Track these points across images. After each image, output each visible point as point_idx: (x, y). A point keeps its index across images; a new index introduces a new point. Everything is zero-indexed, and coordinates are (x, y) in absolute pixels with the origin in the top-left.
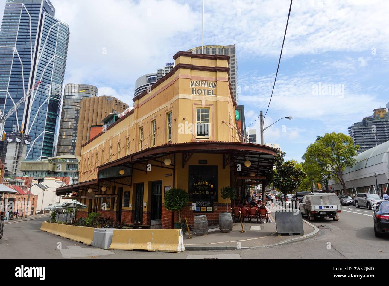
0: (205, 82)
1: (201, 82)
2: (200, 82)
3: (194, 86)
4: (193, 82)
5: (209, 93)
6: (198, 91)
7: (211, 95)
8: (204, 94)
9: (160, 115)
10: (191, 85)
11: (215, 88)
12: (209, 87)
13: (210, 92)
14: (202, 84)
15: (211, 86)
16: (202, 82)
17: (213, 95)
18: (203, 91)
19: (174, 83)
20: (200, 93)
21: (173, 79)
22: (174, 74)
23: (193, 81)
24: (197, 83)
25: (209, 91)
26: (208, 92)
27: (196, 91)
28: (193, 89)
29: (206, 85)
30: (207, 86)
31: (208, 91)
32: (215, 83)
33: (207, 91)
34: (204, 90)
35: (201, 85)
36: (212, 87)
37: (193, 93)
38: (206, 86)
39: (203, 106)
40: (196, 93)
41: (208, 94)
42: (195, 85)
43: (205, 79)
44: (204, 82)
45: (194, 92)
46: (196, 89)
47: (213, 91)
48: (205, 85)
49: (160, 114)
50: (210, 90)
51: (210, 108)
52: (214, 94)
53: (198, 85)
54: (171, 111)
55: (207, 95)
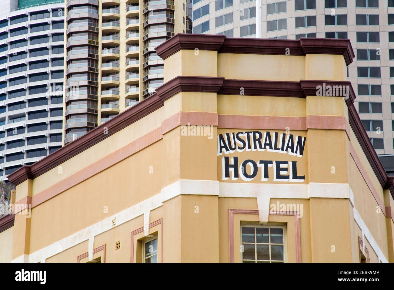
0: (268, 134)
1: (254, 133)
2: (251, 135)
3: (231, 152)
4: (228, 135)
5: (283, 173)
6: (244, 164)
7: (287, 177)
8: (266, 176)
9: (114, 246)
10: (221, 147)
11: (301, 153)
12: (280, 151)
13: (286, 169)
14: (257, 142)
15: (288, 147)
16: (258, 136)
17: (295, 177)
18: (261, 166)
19: (162, 139)
20: (252, 173)
21: (159, 125)
22: (163, 105)
23: (228, 131)
24: (239, 139)
25: (282, 166)
26: (279, 169)
27: (236, 166)
28: (227, 159)
29: (270, 144)
30: (276, 148)
31: (278, 163)
32: (300, 138)
33: (274, 163)
34: (266, 163)
35: (255, 147)
36: (292, 151)
37: (227, 175)
38: (271, 148)
39: (264, 218)
40: (237, 175)
41: (279, 176)
42: (233, 147)
43: (266, 126)
44: (265, 134)
45: (232, 170)
46: (236, 159)
47: (294, 164)
48: (266, 144)
49: (117, 241)
50: (286, 163)
51: (286, 224)
52: (299, 174)
53: (242, 145)
54: (156, 234)
55: (275, 180)
